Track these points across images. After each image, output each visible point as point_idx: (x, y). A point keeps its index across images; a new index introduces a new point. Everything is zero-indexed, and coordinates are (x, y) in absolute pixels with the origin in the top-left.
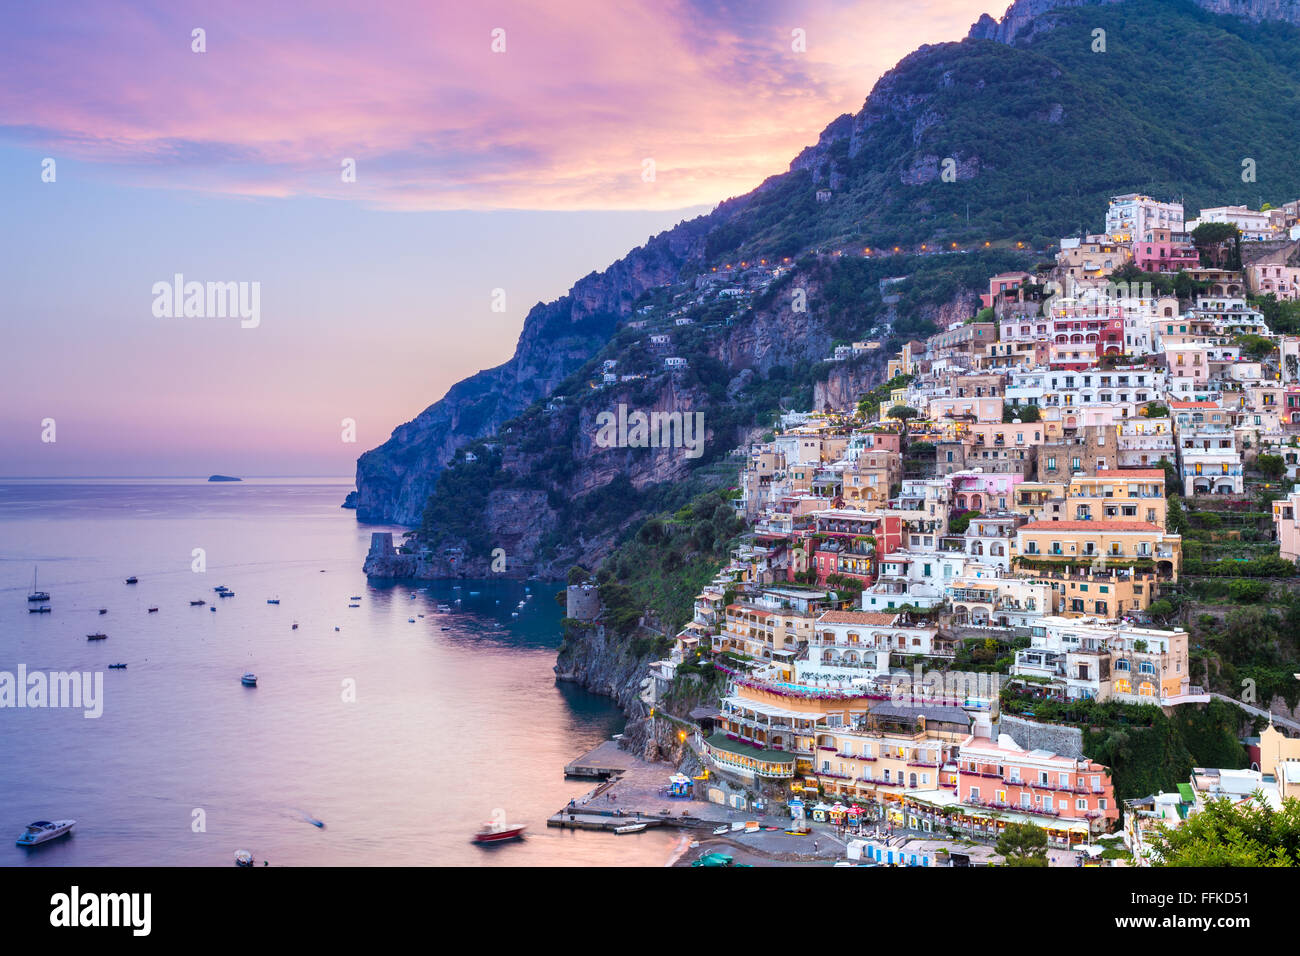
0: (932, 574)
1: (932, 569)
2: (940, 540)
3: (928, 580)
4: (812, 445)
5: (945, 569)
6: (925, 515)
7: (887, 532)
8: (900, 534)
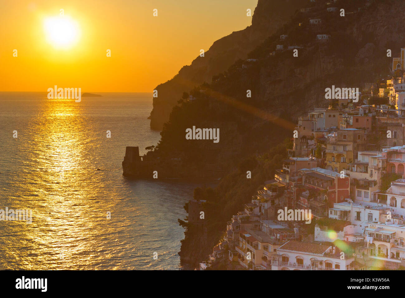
0: (361, 219)
1: (361, 215)
2: (375, 195)
3: (358, 223)
4: (334, 116)
5: (369, 216)
6: (367, 176)
7: (338, 188)
8: (349, 189)
